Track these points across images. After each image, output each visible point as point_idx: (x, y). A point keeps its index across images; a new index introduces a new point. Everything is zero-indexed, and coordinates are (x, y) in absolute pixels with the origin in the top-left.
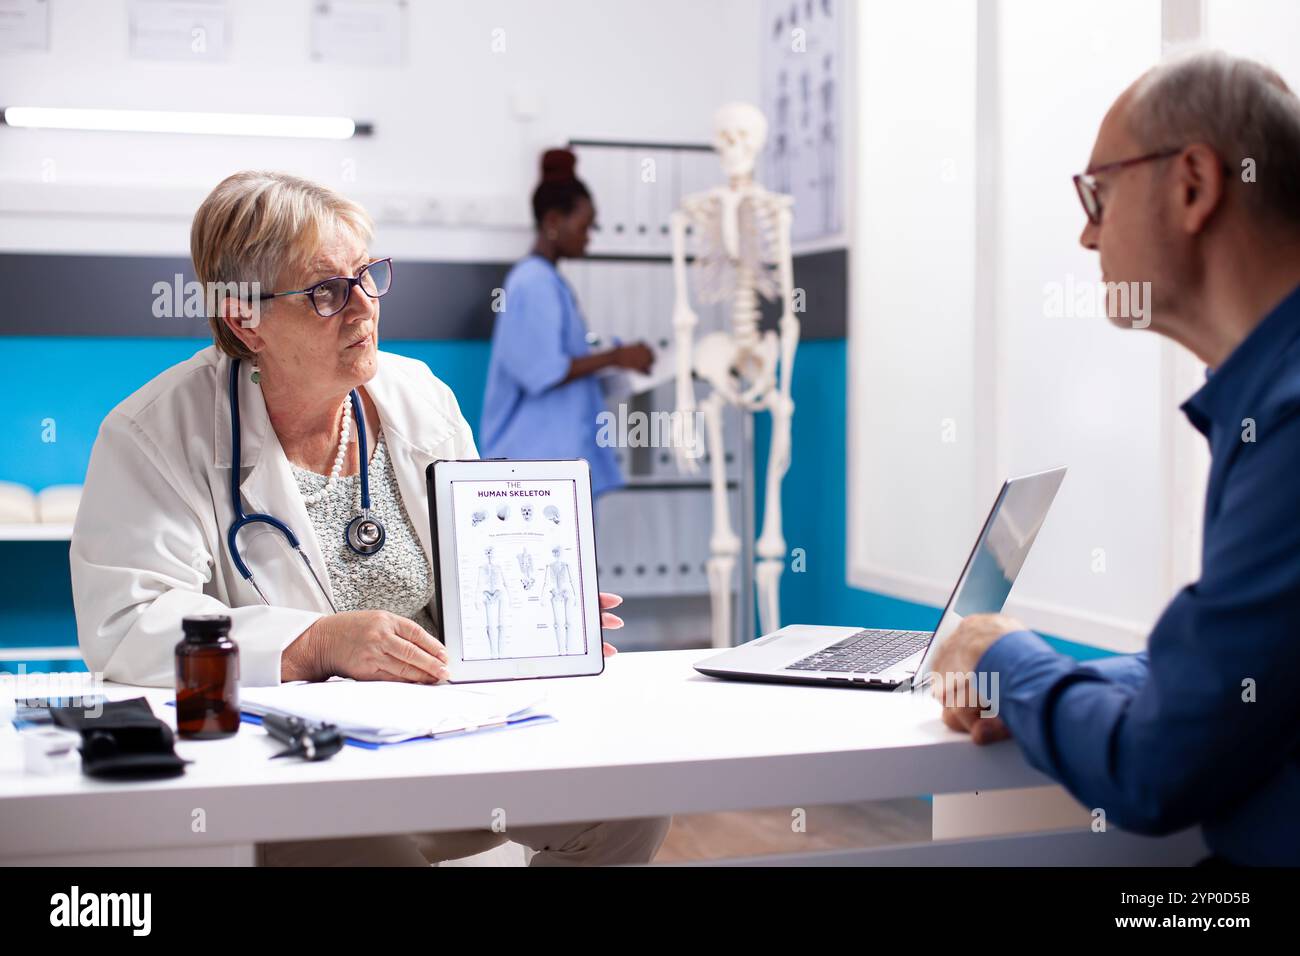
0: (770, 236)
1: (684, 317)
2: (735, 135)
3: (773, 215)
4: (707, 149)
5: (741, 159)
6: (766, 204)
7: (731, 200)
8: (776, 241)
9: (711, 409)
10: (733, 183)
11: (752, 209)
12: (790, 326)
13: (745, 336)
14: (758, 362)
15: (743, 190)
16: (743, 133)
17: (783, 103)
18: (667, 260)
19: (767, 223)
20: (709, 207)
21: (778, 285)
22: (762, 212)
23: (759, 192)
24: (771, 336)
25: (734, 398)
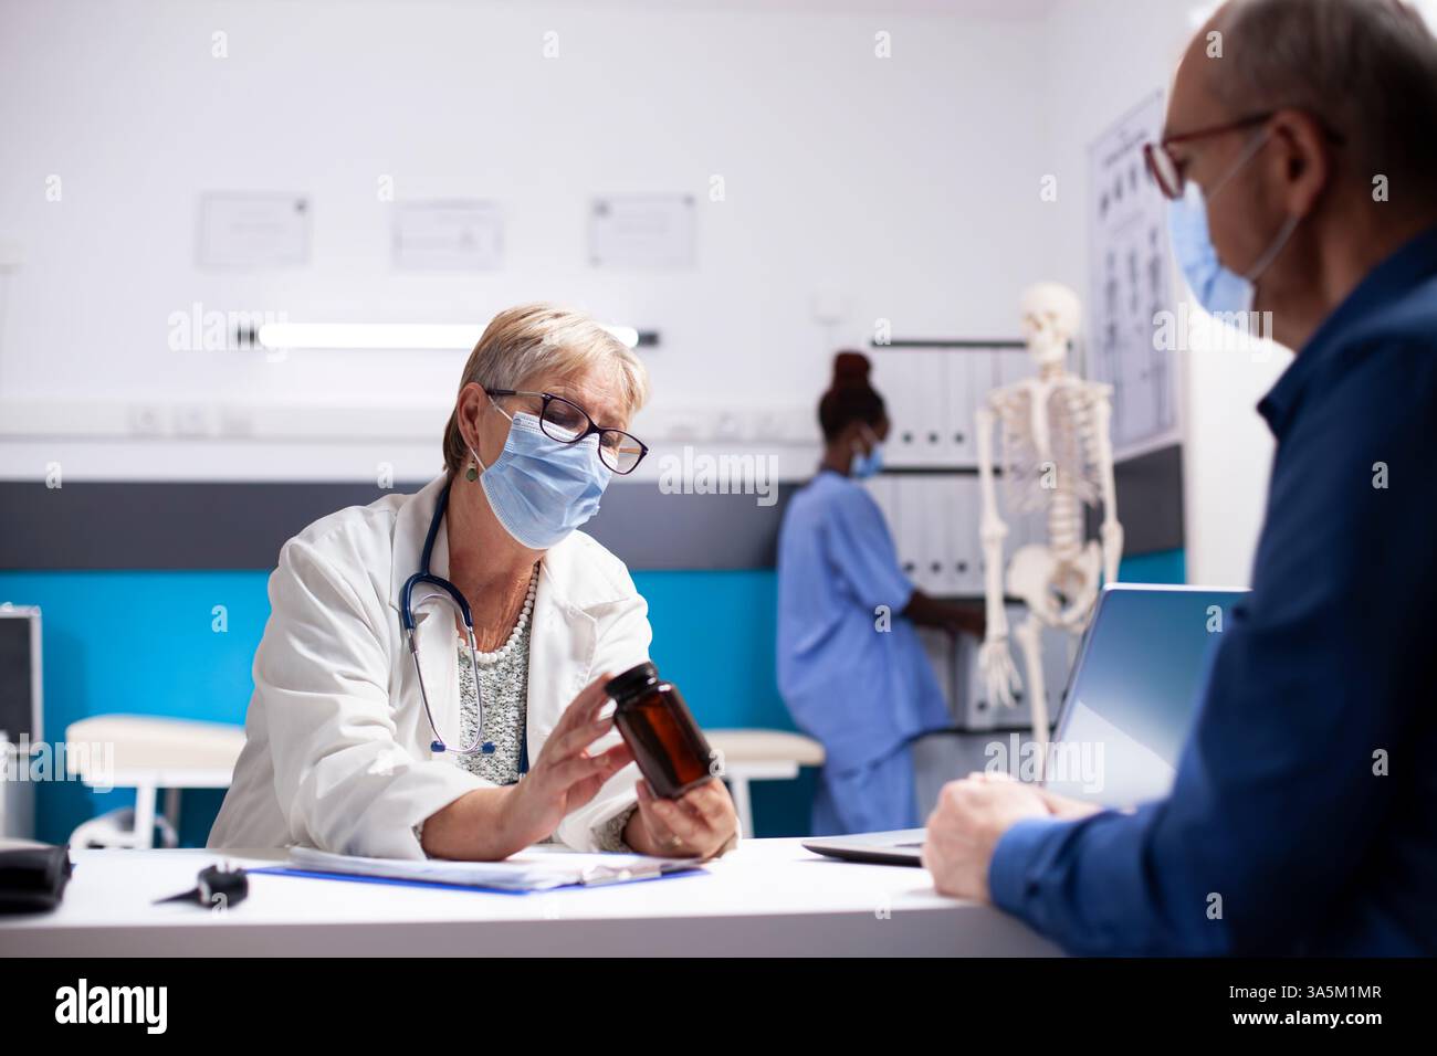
0: (1086, 431)
1: (993, 527)
2: (1042, 319)
3: (1088, 407)
4: (1019, 345)
5: (1050, 349)
6: (1082, 396)
7: (1040, 392)
8: (1093, 436)
9: (1028, 634)
10: (1044, 372)
11: (1066, 402)
12: (1113, 531)
13: (1064, 547)
14: (1080, 577)
15: (1054, 381)
16: (1052, 316)
17: (1112, 288)
18: (973, 472)
19: (1081, 417)
20: (1016, 401)
21: (1098, 487)
22: (1076, 404)
23: (1073, 382)
24: (1093, 547)
25: (1053, 618)
